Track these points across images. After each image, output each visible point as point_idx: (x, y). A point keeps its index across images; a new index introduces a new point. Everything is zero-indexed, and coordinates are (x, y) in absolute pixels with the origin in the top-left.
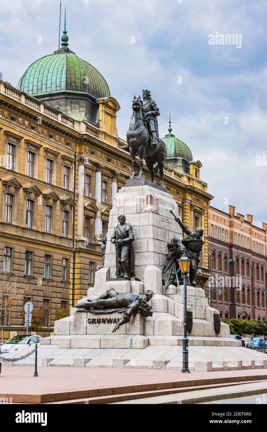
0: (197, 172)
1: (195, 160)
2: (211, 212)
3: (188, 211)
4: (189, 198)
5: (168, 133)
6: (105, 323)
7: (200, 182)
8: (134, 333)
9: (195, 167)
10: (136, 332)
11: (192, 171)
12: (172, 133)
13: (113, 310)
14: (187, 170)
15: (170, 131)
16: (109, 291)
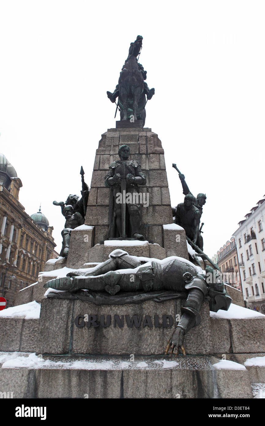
0: (51, 232)
1: (50, 225)
2: (54, 253)
3: (45, 250)
4: (47, 244)
5: (39, 211)
6: (121, 326)
7: (52, 237)
8: (197, 351)
9: (51, 229)
10: (202, 348)
11: (49, 231)
12: (41, 211)
13: (144, 296)
14: (46, 230)
15: (40, 210)
16: (119, 257)
